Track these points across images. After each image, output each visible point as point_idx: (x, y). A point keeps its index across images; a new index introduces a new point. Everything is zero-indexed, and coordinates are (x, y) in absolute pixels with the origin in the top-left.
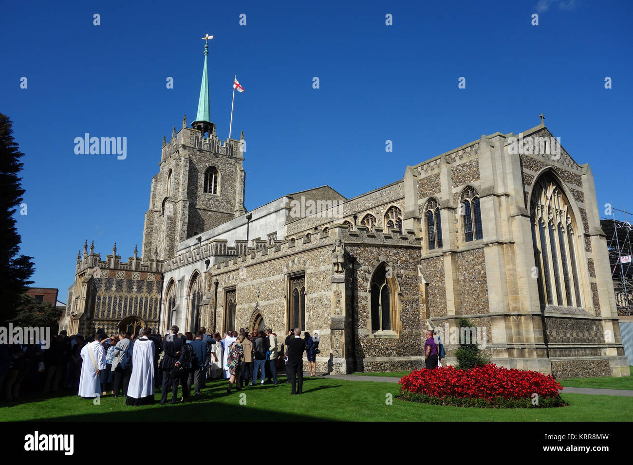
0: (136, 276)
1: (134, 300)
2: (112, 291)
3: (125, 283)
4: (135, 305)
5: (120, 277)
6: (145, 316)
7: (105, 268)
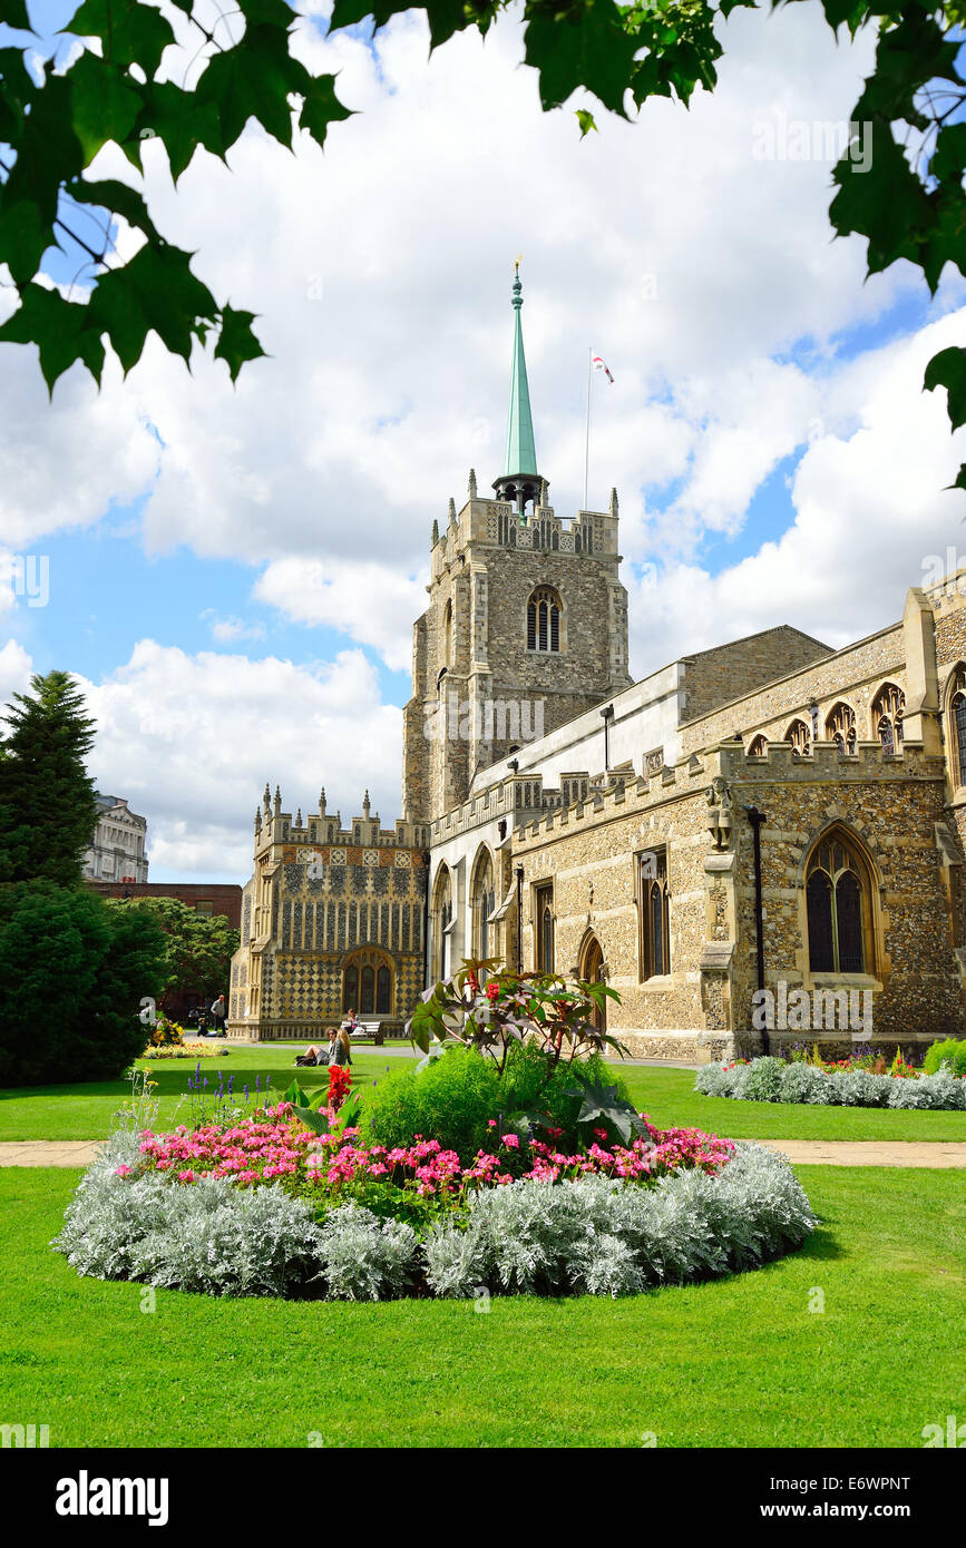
0: (371, 859)
1: (369, 910)
2: (323, 891)
3: (349, 875)
4: (372, 922)
5: (339, 861)
6: (395, 944)
7: (305, 843)
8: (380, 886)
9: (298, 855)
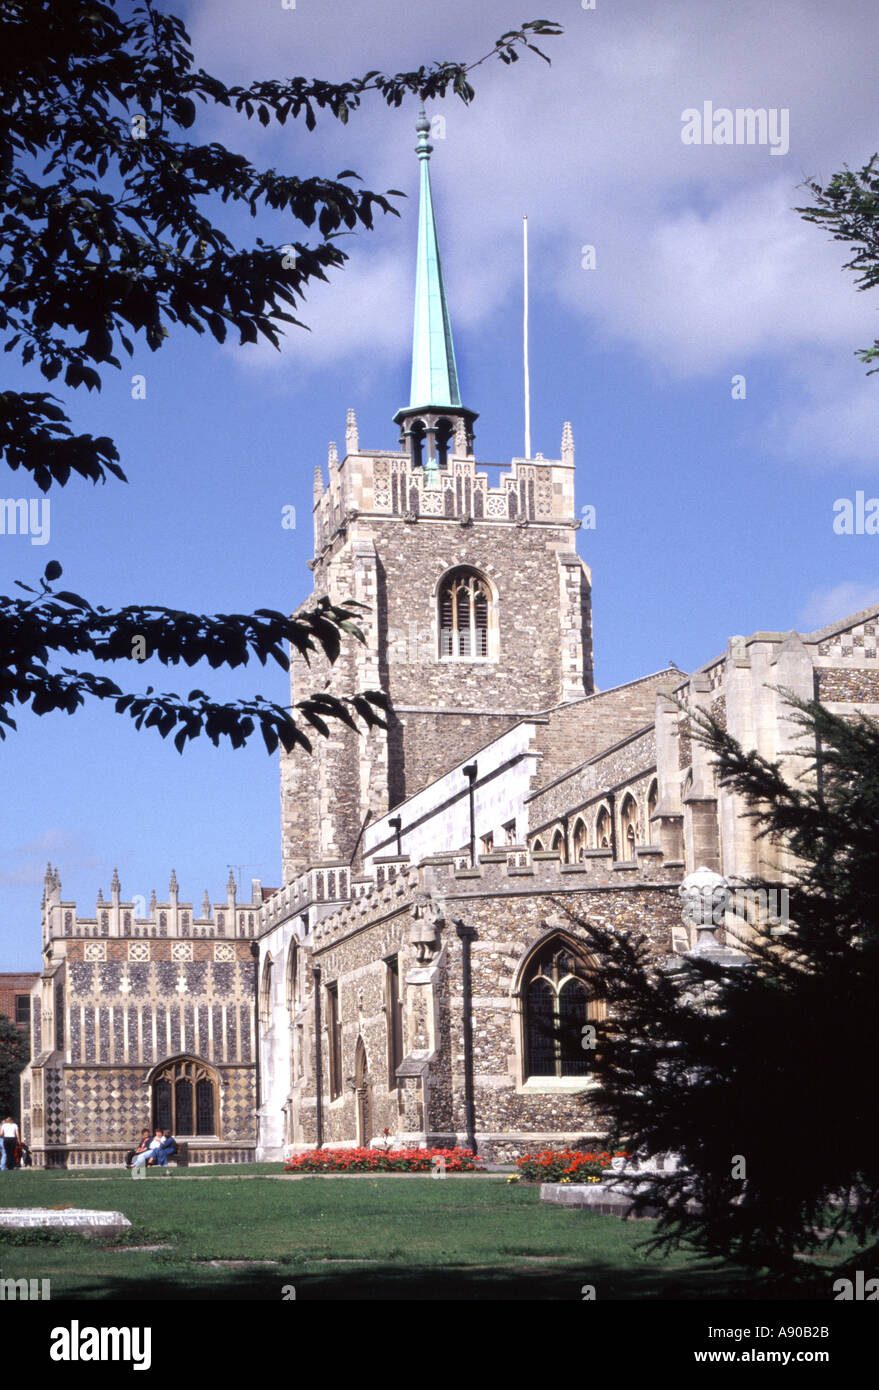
0: (182, 953)
1: (182, 1013)
2: (121, 993)
3: (154, 972)
4: (187, 1028)
5: (139, 956)
6: (217, 1053)
7: (96, 938)
8: (195, 983)
9: (86, 951)
